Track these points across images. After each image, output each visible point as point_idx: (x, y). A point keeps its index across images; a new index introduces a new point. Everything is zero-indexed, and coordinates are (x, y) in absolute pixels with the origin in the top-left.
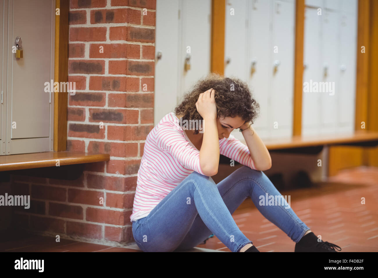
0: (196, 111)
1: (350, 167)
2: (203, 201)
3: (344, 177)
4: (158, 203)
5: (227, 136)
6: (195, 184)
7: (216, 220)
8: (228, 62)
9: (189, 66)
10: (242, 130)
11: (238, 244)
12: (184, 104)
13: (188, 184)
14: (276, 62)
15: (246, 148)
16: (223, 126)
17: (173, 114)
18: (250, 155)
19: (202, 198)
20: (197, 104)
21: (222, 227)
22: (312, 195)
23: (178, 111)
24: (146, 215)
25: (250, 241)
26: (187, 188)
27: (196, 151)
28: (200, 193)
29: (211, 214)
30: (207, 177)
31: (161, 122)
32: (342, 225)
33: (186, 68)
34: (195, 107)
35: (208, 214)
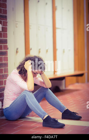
0: (24, 68)
1: (72, 84)
2: (29, 101)
3: (71, 87)
4: (12, 102)
5: (36, 77)
6: (26, 95)
7: (35, 107)
8: (31, 49)
9: (18, 51)
10: (40, 74)
11: (43, 115)
12: (20, 66)
13: (23, 95)
14: (47, 48)
15: (42, 81)
16: (34, 73)
17: (16, 69)
18: (44, 83)
19: (29, 100)
20: (24, 66)
21: (37, 109)
22: (62, 95)
23: (18, 68)
24: (9, 106)
25: (47, 114)
26: (23, 96)
27: (26, 83)
28: (28, 98)
29: (33, 105)
30: (30, 92)
31: (12, 73)
32: (75, 105)
33: (17, 52)
34: (24, 67)
35: (32, 105)
